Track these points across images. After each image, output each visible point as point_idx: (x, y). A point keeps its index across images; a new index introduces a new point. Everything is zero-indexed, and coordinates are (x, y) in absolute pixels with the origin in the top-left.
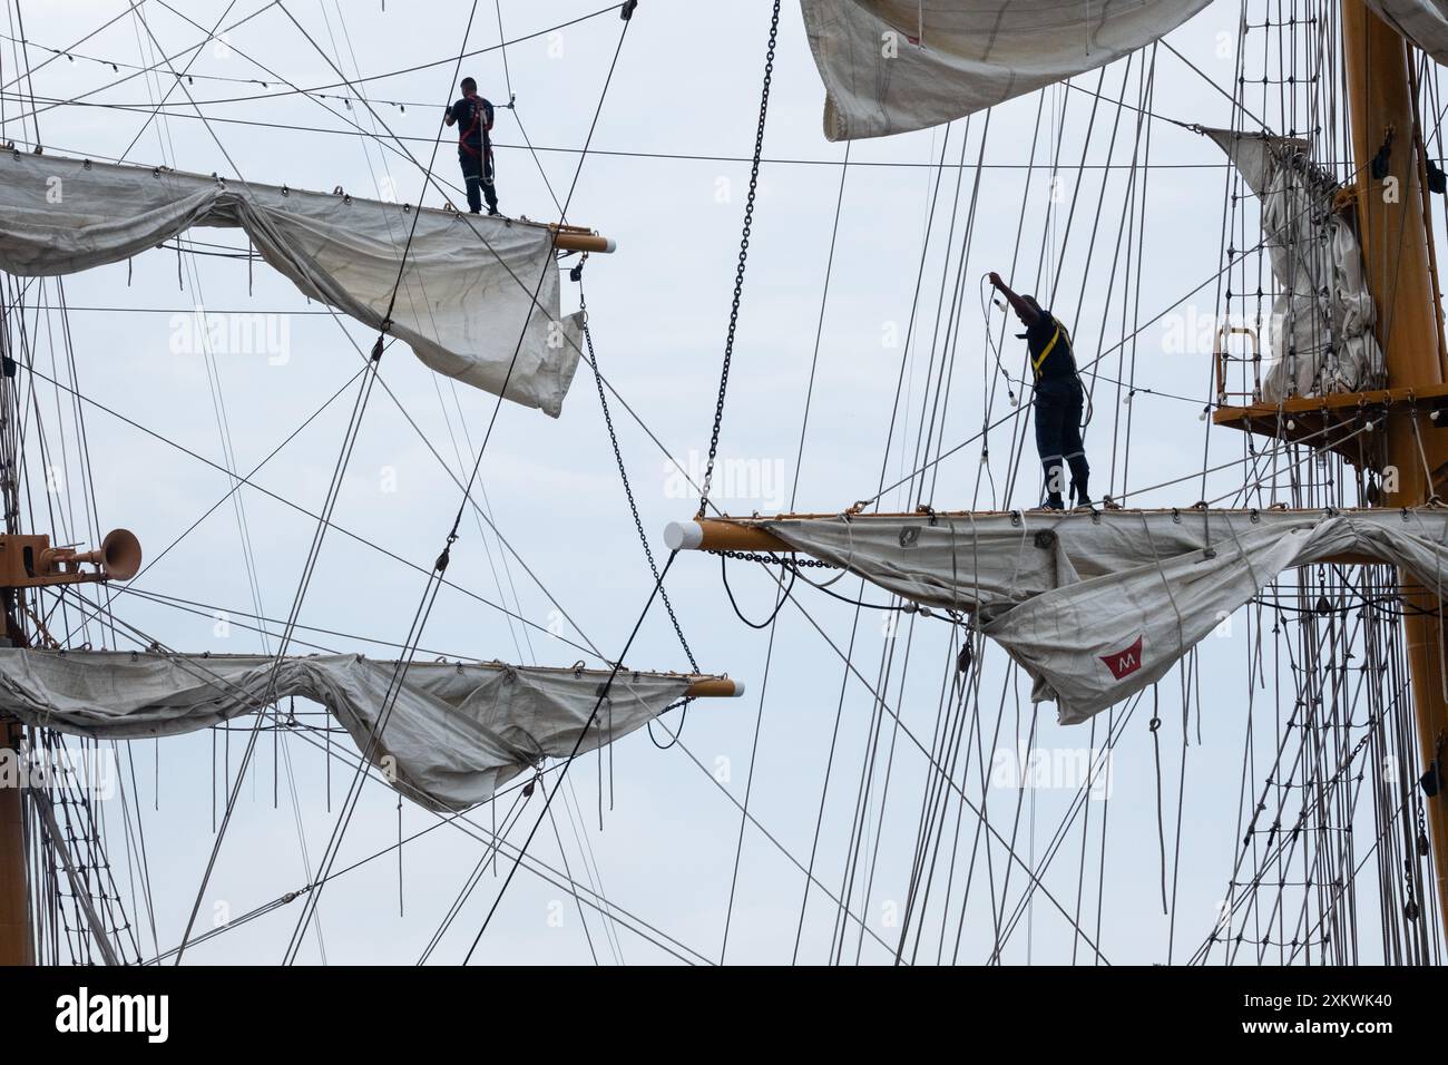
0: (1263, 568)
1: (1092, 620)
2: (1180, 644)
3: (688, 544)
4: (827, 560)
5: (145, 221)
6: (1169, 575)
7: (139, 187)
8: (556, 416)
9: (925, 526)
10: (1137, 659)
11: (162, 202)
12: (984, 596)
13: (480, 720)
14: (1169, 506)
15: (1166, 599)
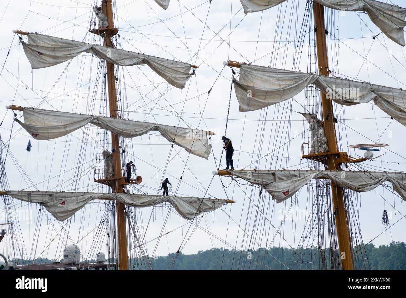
0: (308, 179)
1: (281, 187)
2: (295, 191)
3: (216, 174)
4: (239, 177)
5: (144, 130)
6: (293, 180)
7: (143, 125)
8: (207, 159)
9: (254, 172)
10: (288, 193)
11: (147, 127)
12: (264, 183)
13: (194, 206)
14: (293, 169)
15: (293, 184)
